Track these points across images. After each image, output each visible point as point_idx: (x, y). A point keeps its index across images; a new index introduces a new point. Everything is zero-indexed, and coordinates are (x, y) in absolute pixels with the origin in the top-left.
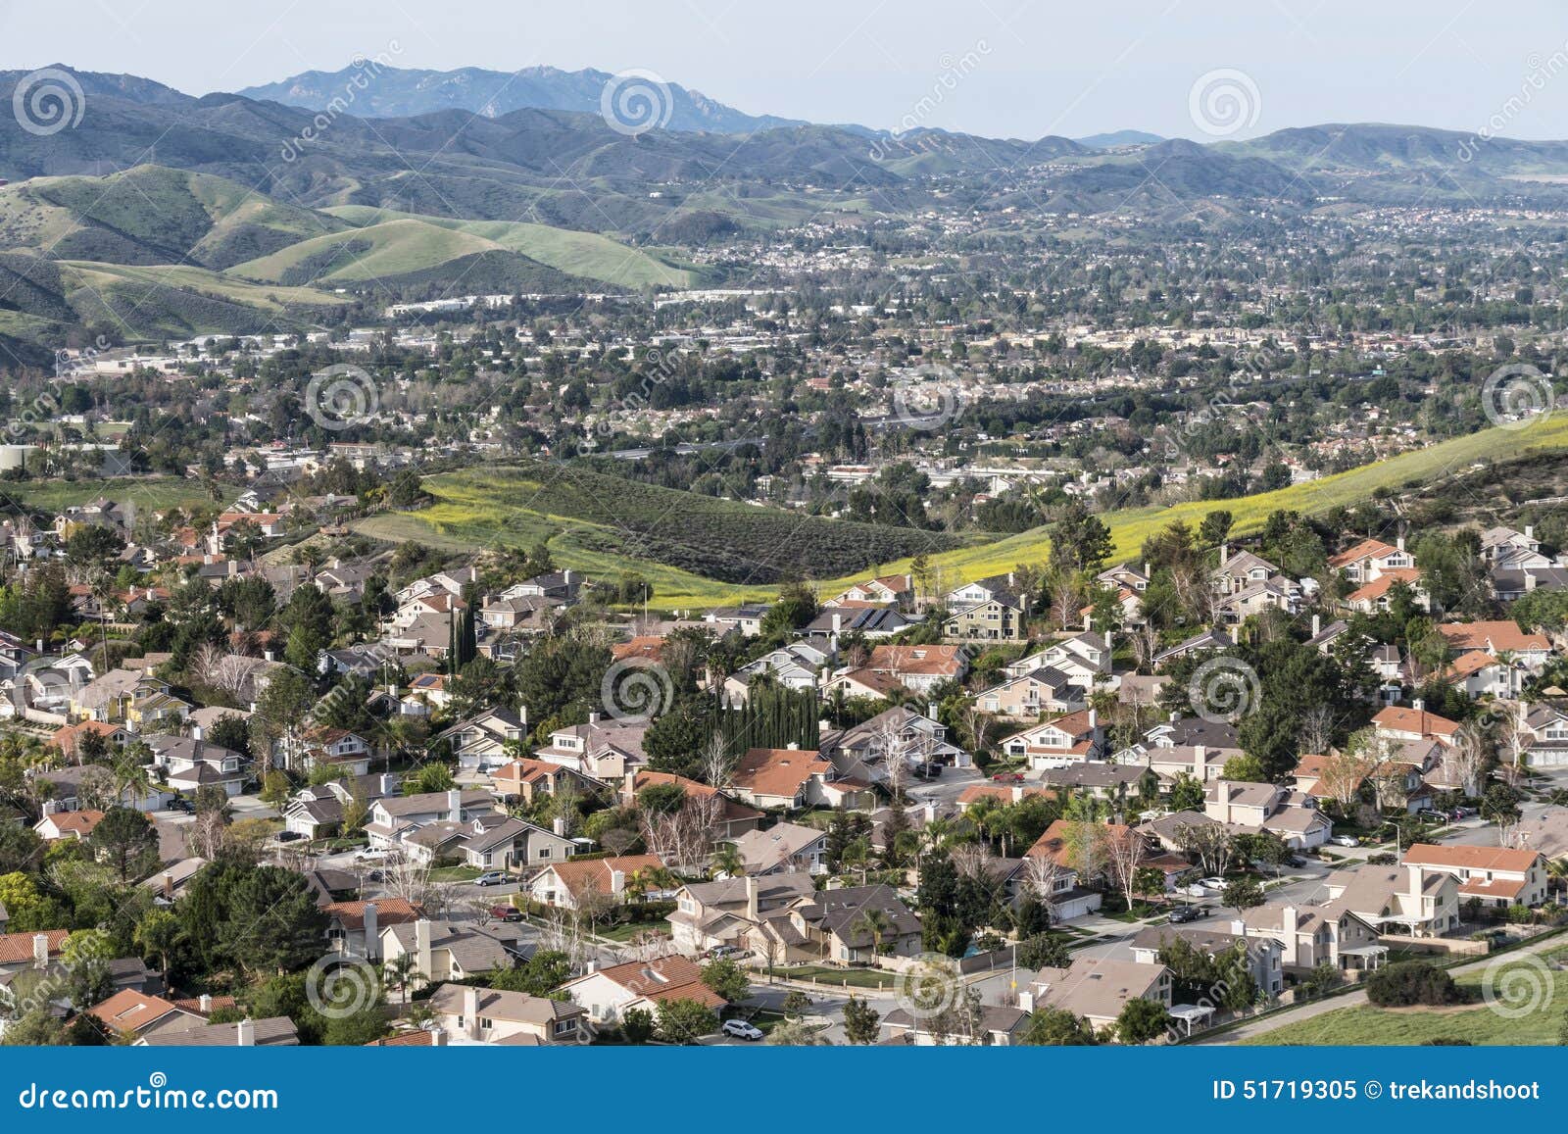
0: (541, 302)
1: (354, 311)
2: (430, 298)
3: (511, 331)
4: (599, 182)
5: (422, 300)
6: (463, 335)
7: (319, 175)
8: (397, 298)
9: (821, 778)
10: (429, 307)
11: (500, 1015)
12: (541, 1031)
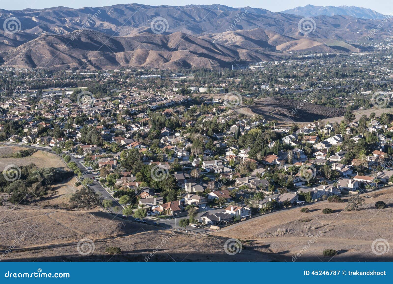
0: (328, 55)
1: (291, 57)
2: (307, 54)
3: (319, 62)
4: (348, 30)
5: (305, 55)
6: (309, 62)
7: (293, 29)
8: (301, 54)
9: (276, 160)
10: (306, 56)
11: (193, 198)
12: (198, 201)
